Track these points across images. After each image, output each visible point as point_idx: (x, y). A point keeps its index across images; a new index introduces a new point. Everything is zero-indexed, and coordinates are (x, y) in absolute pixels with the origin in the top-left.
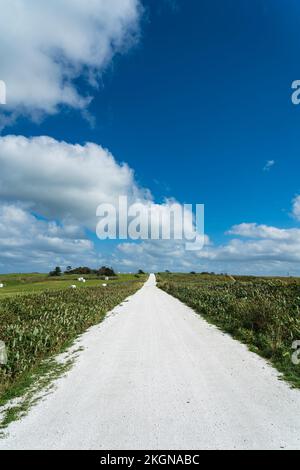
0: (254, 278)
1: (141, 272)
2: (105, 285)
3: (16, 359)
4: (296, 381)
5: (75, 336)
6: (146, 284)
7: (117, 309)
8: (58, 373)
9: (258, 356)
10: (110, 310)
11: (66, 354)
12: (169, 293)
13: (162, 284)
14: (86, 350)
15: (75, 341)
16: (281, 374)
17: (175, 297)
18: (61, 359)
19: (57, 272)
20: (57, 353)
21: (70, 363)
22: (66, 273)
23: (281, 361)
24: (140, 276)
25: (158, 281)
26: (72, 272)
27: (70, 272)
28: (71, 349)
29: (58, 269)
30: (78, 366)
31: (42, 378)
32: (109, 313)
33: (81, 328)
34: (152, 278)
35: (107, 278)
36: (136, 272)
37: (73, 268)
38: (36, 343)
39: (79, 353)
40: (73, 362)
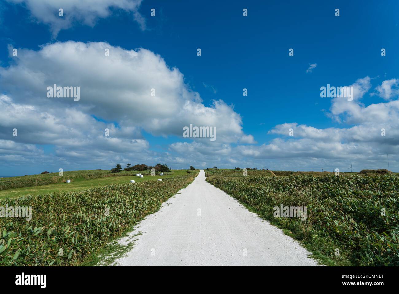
0: (292, 173)
1: (192, 168)
2: (160, 180)
3: (85, 242)
4: (323, 258)
5: (135, 223)
6: (196, 179)
7: (171, 200)
8: (121, 254)
9: (291, 239)
10: (165, 201)
11: (127, 238)
12: (217, 186)
13: (211, 178)
14: (144, 234)
15: (135, 227)
16: (311, 253)
17: (222, 189)
18: (122, 242)
19: (117, 169)
20: (120, 237)
21: (130, 245)
22: (126, 169)
23: (311, 243)
24: (192, 172)
25: (207, 176)
26: (131, 169)
27: (129, 169)
28: (131, 234)
29: (118, 166)
30: (137, 247)
31: (107, 257)
32: (164, 204)
33: (140, 216)
34: (202, 173)
35: (162, 174)
36: (188, 168)
37: (132, 166)
38: (101, 228)
39: (139, 236)
40: (133, 244)
